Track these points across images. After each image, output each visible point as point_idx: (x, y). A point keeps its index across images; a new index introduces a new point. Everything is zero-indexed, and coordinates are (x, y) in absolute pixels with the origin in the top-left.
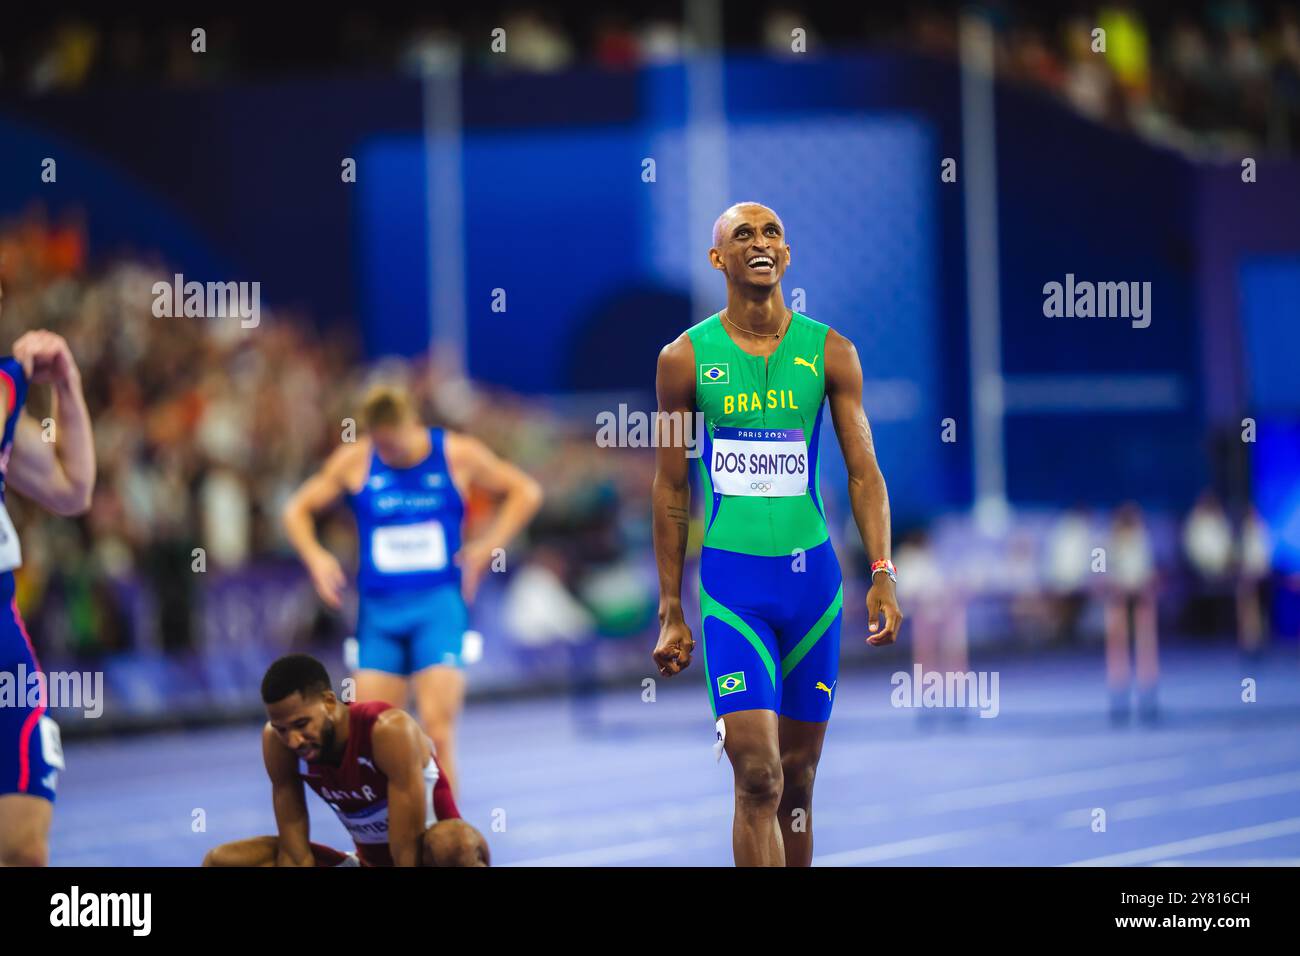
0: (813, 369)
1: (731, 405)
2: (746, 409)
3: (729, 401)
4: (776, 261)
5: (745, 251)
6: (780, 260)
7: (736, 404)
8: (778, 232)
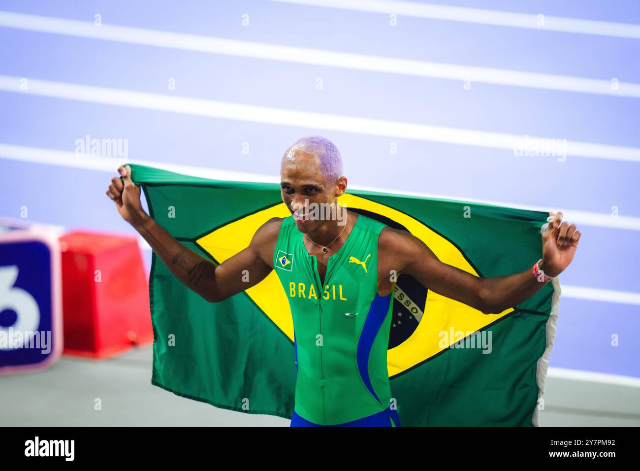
0: (364, 266)
2: (304, 296)
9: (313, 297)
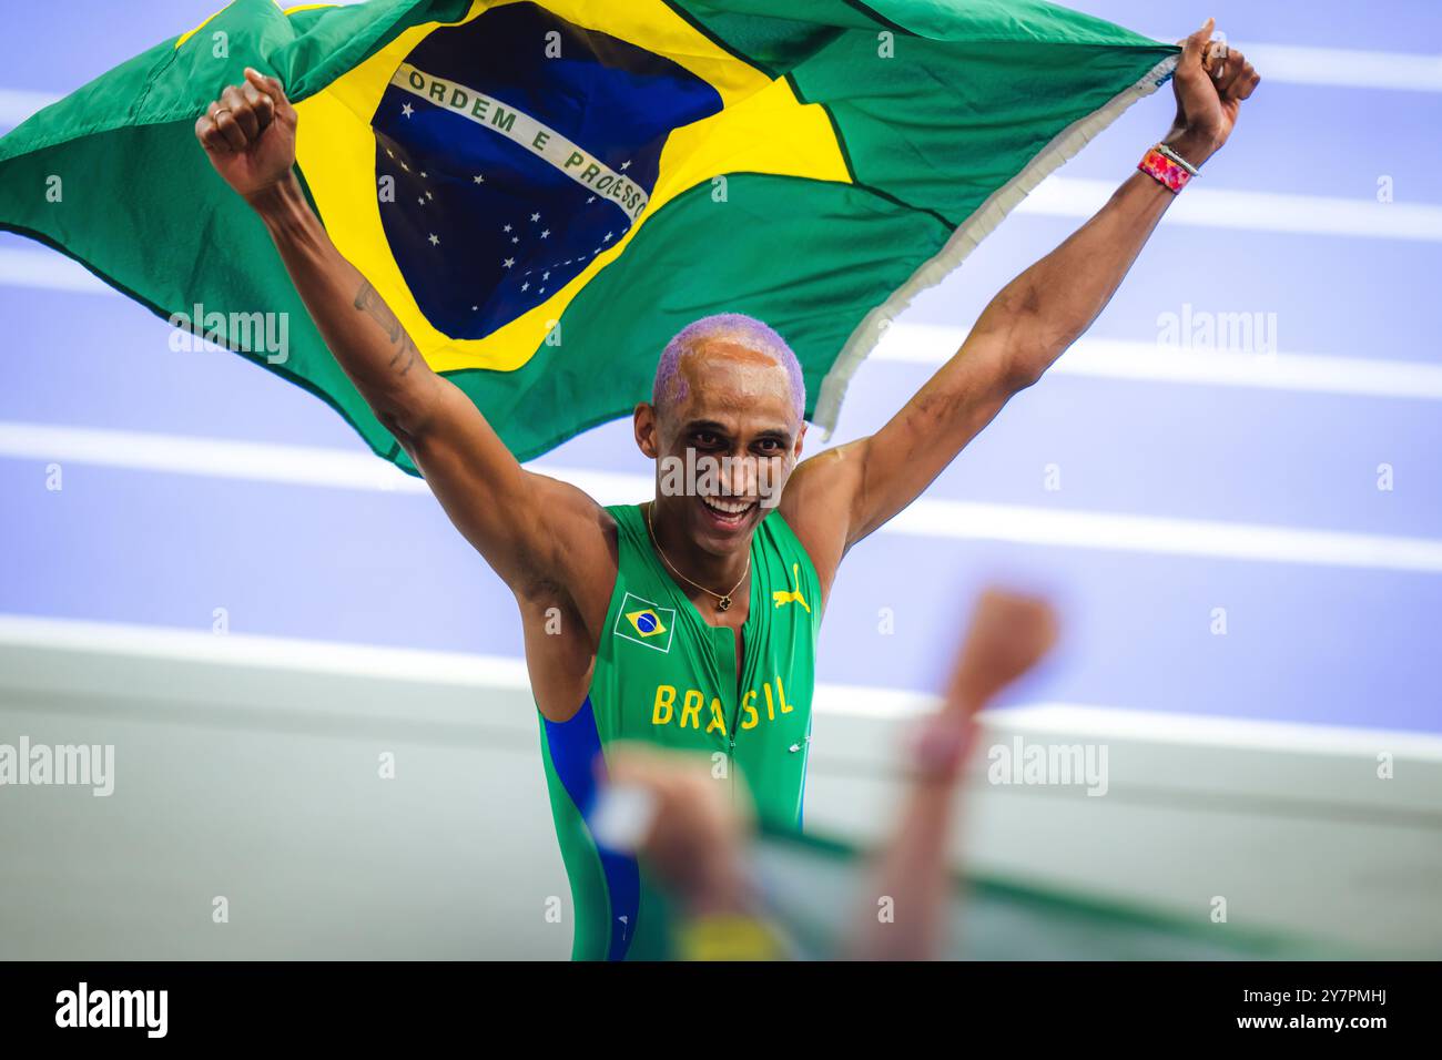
1: (669, 706)
2: (696, 725)
3: (665, 697)
7: (679, 703)
9: (716, 731)
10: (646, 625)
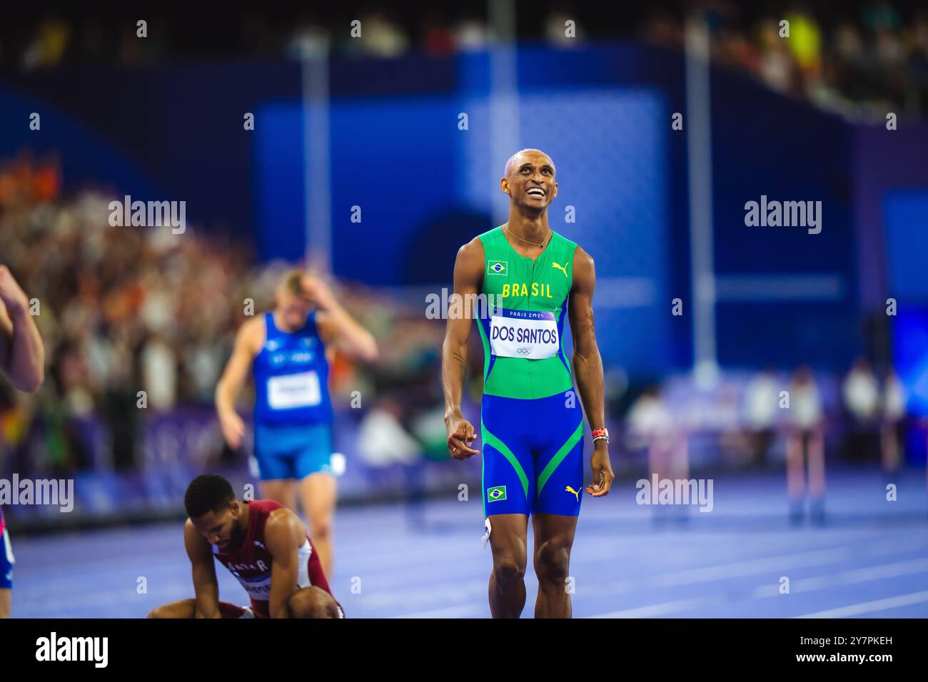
0: (565, 272)
1: (508, 291)
4: (546, 193)
5: (526, 182)
6: (550, 192)
8: (551, 173)
9: (525, 295)
10: (498, 268)
